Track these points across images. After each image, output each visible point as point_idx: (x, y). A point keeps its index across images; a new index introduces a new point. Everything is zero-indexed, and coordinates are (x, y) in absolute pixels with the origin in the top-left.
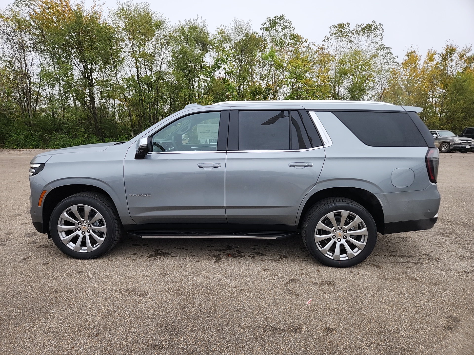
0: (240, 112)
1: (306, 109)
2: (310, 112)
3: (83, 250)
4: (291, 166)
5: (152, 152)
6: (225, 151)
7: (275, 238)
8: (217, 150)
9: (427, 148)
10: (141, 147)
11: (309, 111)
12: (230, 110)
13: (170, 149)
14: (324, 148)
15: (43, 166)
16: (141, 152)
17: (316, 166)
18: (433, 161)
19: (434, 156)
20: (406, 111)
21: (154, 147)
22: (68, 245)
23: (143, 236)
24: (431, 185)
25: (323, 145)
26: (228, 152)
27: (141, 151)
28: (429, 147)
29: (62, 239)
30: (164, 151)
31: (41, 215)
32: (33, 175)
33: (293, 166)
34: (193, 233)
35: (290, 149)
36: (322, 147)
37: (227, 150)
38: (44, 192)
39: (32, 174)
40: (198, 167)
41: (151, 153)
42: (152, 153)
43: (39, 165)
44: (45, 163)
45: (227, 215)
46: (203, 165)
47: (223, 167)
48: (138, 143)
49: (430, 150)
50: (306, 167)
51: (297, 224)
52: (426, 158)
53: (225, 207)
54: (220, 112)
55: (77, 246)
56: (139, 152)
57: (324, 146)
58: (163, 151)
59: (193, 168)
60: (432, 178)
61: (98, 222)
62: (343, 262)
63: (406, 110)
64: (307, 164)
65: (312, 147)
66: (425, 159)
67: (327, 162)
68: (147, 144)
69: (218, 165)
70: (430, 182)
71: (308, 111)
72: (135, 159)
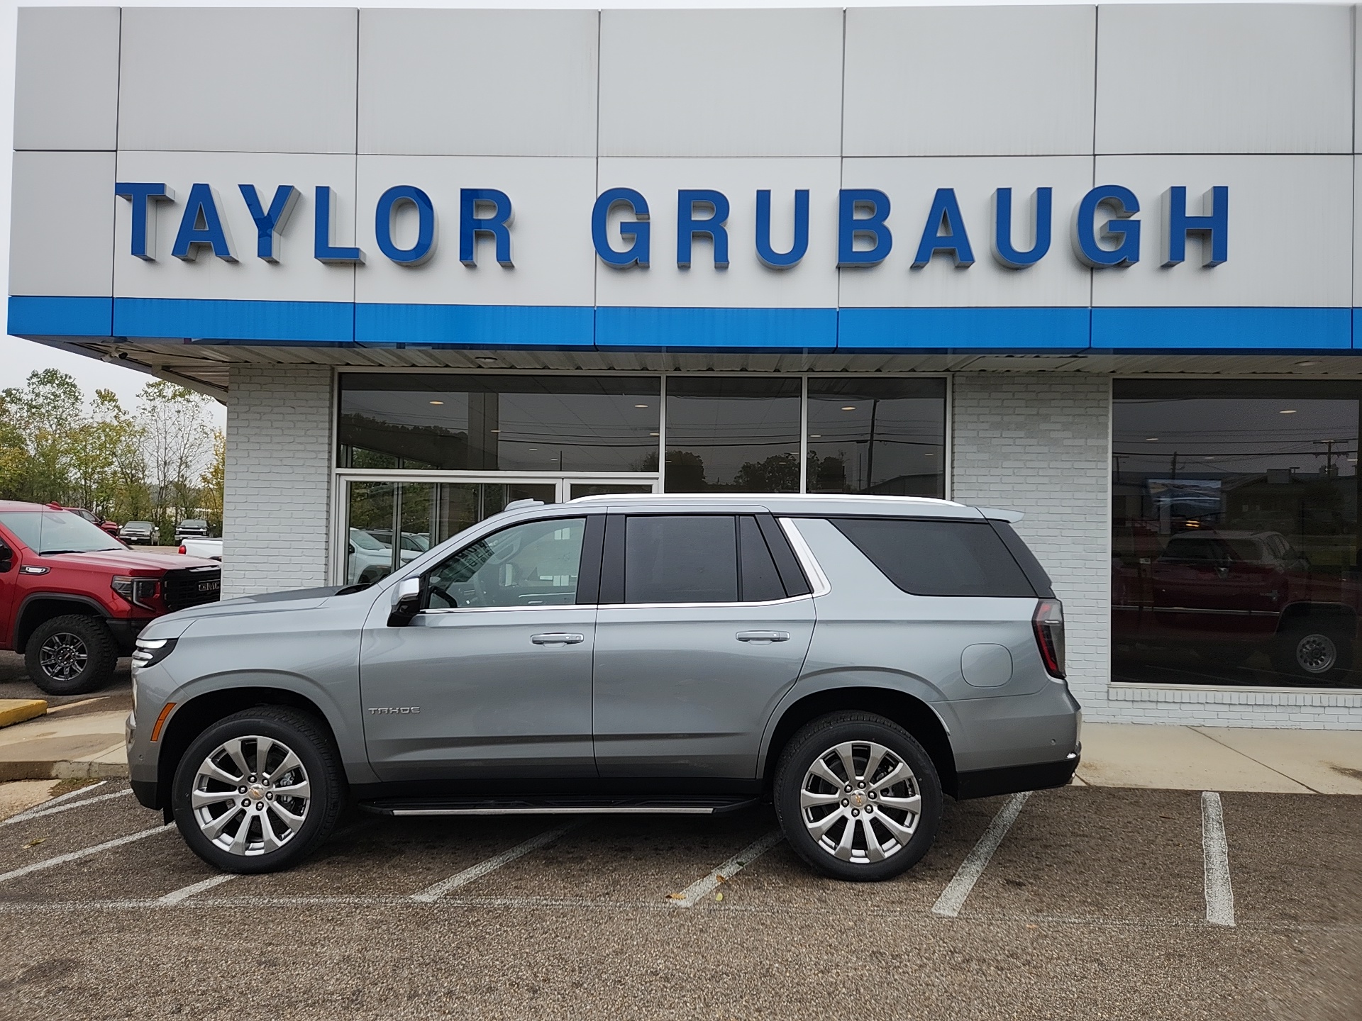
0: (628, 518)
1: (772, 514)
2: (780, 519)
3: (253, 849)
4: (740, 639)
5: (428, 608)
6: (595, 606)
7: (710, 810)
8: (576, 604)
9: (1037, 600)
10: (405, 599)
11: (778, 517)
12: (607, 514)
13: (468, 602)
14: (813, 598)
15: (171, 644)
16: (402, 609)
17: (797, 642)
18: (1049, 627)
19: (1050, 618)
20: (987, 519)
21: (434, 597)
22: (216, 842)
23: (396, 812)
24: (1052, 682)
25: (811, 591)
26: (600, 606)
27: (405, 607)
28: (1039, 598)
29: (203, 826)
30: (456, 607)
31: (155, 761)
32: (146, 666)
33: (746, 640)
34: (516, 802)
35: (738, 601)
36: (810, 596)
37: (598, 604)
38: (170, 705)
39: (144, 663)
40: (531, 643)
41: (424, 613)
42: (427, 611)
43: (163, 643)
44: (177, 639)
45: (598, 758)
46: (542, 637)
47: (589, 642)
48: (397, 591)
49: (1043, 605)
50: (773, 640)
51: (760, 775)
52: (1034, 622)
53: (593, 738)
54: (584, 519)
55: (238, 841)
56: (399, 609)
57: (814, 595)
58: (451, 607)
59: (521, 644)
60: (1052, 667)
61: (290, 779)
62: (859, 867)
63: (987, 517)
64: (775, 635)
65: (788, 597)
66: (1031, 623)
67: (819, 629)
68: (418, 591)
69: (578, 639)
70: (1049, 677)
71: (776, 516)
72: (388, 625)
